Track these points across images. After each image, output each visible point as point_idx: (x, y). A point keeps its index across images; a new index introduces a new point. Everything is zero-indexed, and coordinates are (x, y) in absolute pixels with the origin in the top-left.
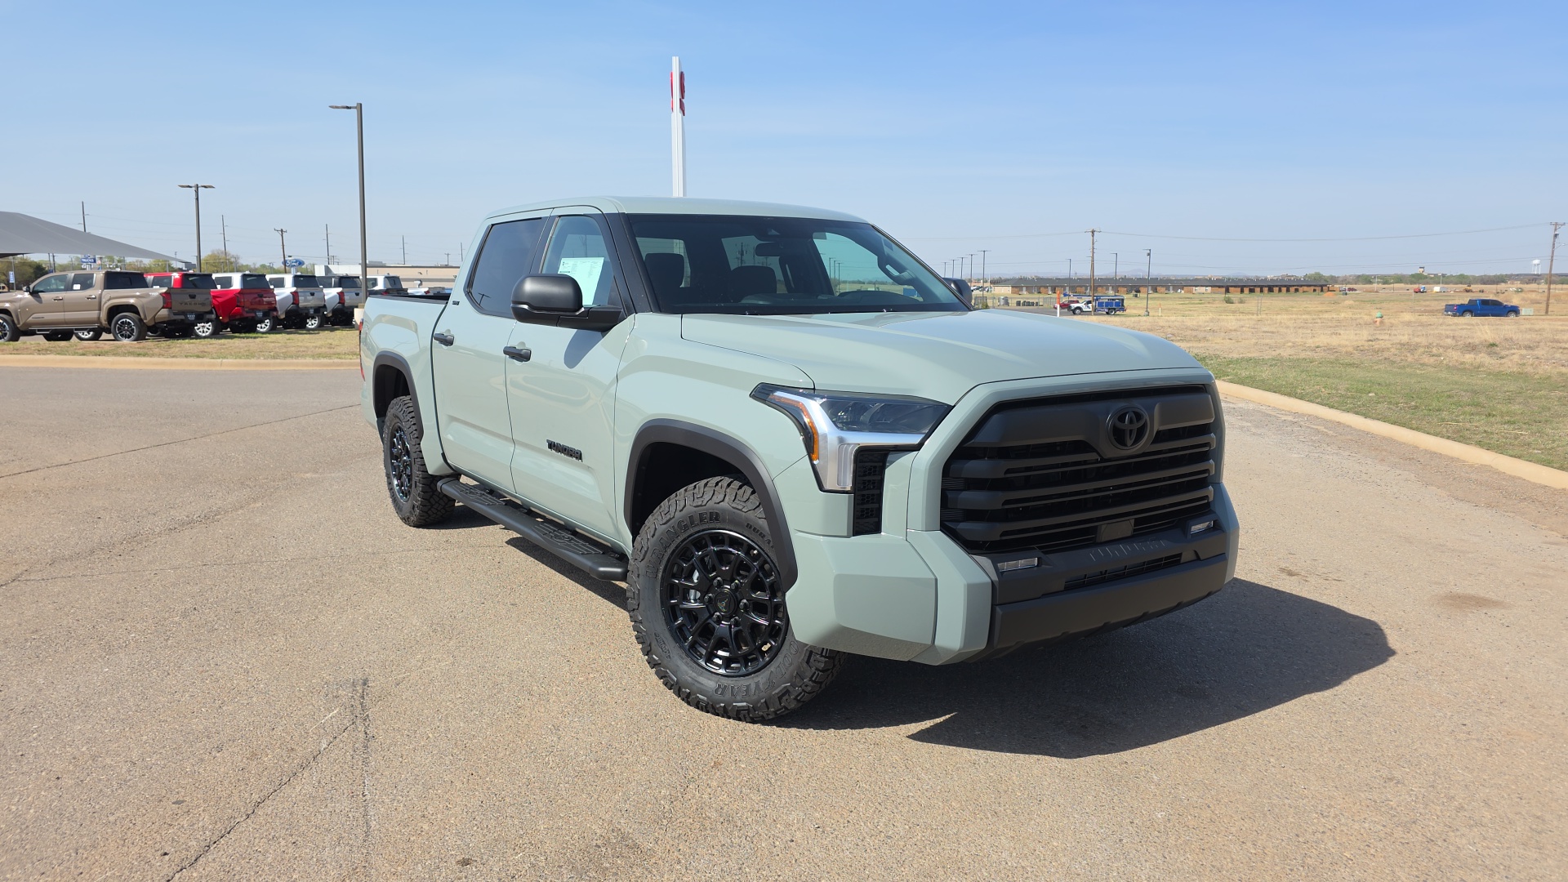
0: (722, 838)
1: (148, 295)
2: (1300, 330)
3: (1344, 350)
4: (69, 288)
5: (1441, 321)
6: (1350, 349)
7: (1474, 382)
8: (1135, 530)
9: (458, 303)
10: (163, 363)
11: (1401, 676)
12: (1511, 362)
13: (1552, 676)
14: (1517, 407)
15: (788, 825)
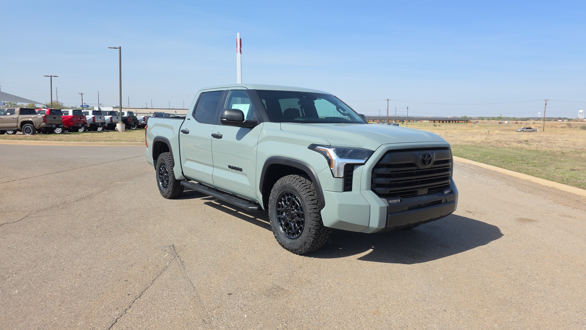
0: (309, 286)
1: (37, 117)
2: (461, 136)
3: (478, 142)
4: (5, 114)
5: (508, 133)
6: (480, 142)
7: (522, 153)
8: (428, 192)
9: (190, 119)
10: (46, 143)
11: (508, 241)
12: (533, 147)
13: (554, 241)
14: (536, 161)
15: (328, 283)
